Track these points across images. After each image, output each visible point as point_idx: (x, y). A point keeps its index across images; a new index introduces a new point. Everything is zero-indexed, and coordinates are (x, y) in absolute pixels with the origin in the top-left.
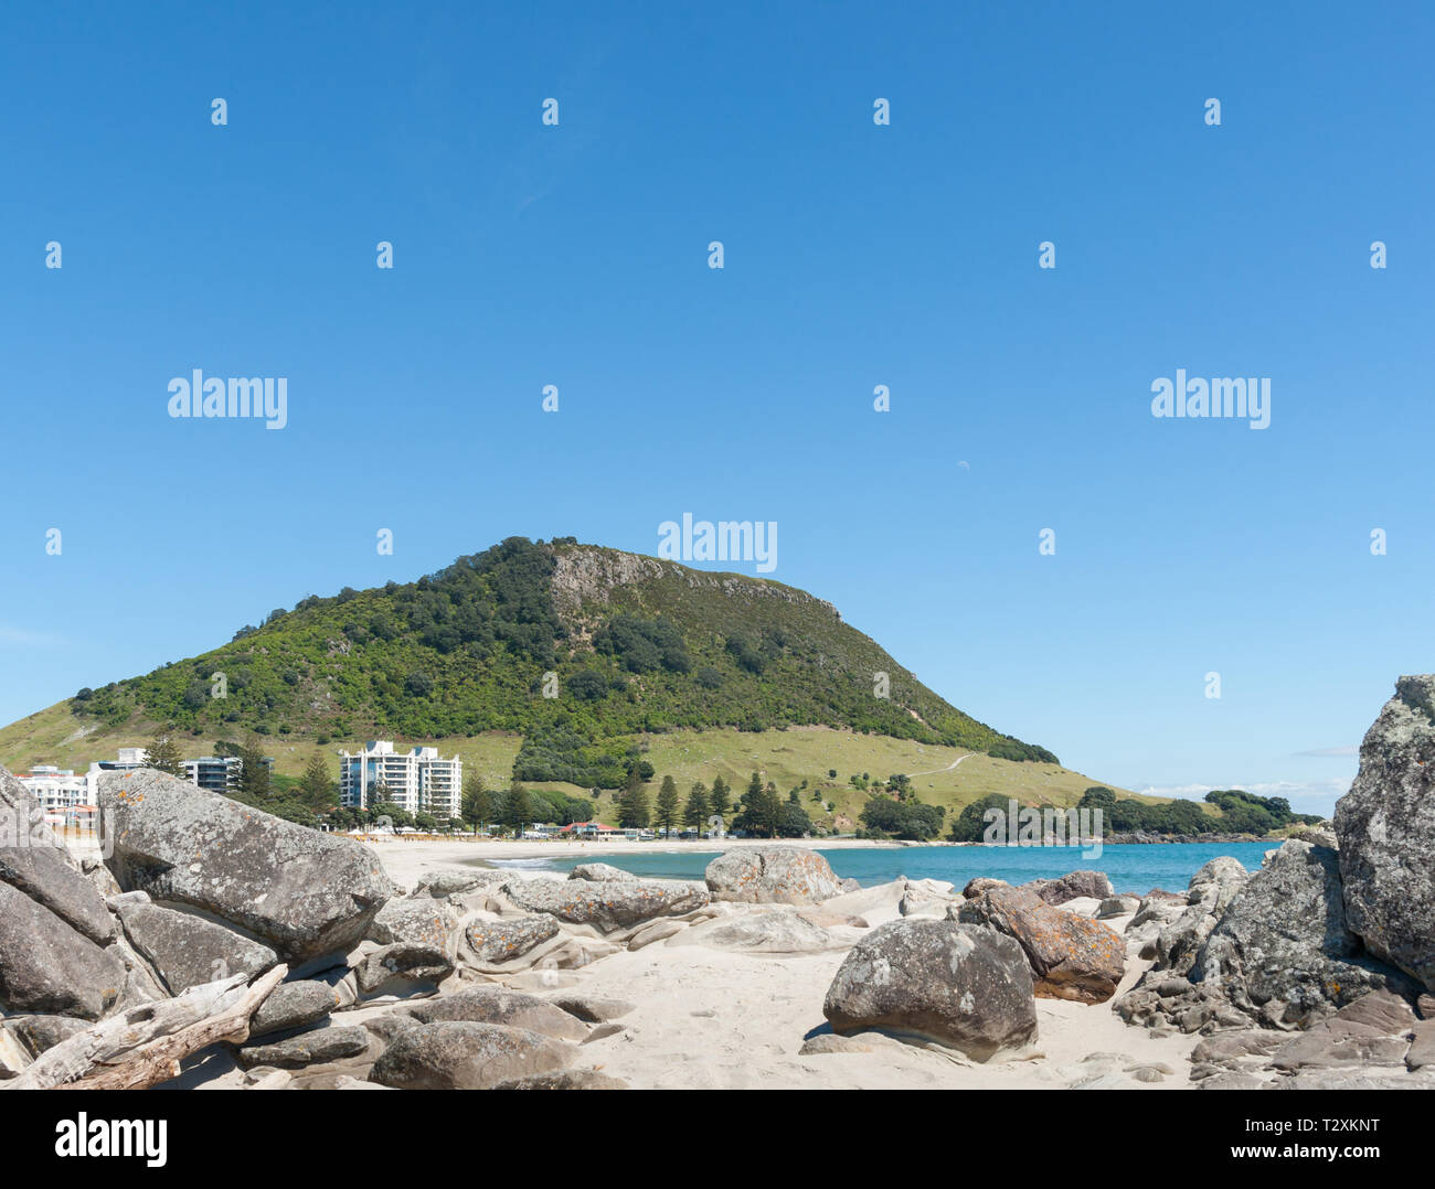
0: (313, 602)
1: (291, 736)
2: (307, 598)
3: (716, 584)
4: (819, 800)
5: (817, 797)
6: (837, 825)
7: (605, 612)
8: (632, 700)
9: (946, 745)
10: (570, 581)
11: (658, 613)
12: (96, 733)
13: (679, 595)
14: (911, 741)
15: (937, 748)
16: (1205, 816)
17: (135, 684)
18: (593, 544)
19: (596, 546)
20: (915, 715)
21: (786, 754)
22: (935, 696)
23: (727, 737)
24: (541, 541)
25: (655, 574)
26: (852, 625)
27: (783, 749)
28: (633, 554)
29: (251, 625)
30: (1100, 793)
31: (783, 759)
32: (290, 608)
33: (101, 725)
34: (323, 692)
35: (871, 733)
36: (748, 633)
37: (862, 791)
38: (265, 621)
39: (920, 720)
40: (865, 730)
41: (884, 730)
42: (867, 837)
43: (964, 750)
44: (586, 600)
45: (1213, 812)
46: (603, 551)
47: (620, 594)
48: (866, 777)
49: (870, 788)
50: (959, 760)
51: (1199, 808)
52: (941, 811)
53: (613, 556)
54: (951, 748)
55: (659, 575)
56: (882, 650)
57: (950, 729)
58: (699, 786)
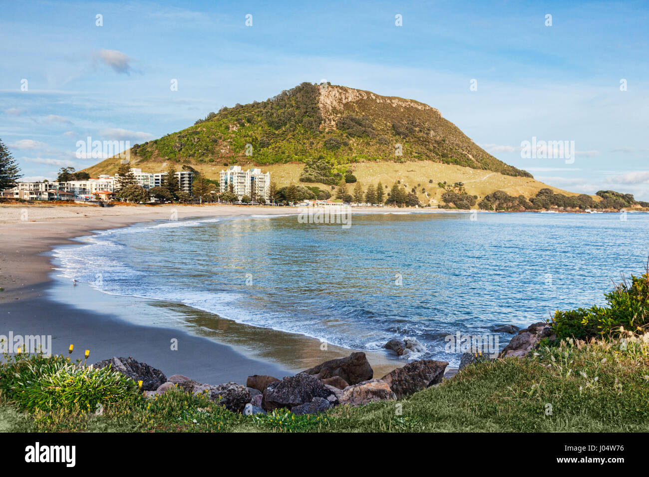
0: (226, 109)
1: (214, 163)
2: (223, 108)
3: (389, 101)
4: (423, 192)
5: (423, 191)
6: (430, 202)
7: (341, 113)
8: (351, 149)
9: (483, 169)
10: (326, 100)
11: (363, 113)
12: (139, 162)
13: (373, 106)
14: (467, 168)
15: (479, 171)
16: (594, 201)
17: (156, 142)
18: (337, 85)
19: (339, 86)
20: (470, 157)
21: (412, 172)
22: (480, 149)
23: (389, 165)
24: (316, 84)
25: (363, 97)
26: (446, 119)
27: (412, 171)
28: (354, 89)
29: (201, 119)
30: (547, 191)
31: (411, 175)
32: (216, 112)
33: (142, 159)
34: (226, 146)
35: (450, 164)
36: (401, 122)
37: (442, 189)
38: (207, 117)
39: (473, 159)
40: (448, 163)
41: (456, 162)
42: (443, 207)
43: (490, 171)
44: (334, 108)
45: (597, 199)
46: (342, 88)
47: (347, 106)
48: (445, 183)
49: (446, 187)
50: (488, 176)
51: (591, 198)
52: (476, 197)
53: (344, 90)
54: (485, 171)
55: (365, 98)
56: (459, 129)
57: (486, 163)
58: (371, 186)
